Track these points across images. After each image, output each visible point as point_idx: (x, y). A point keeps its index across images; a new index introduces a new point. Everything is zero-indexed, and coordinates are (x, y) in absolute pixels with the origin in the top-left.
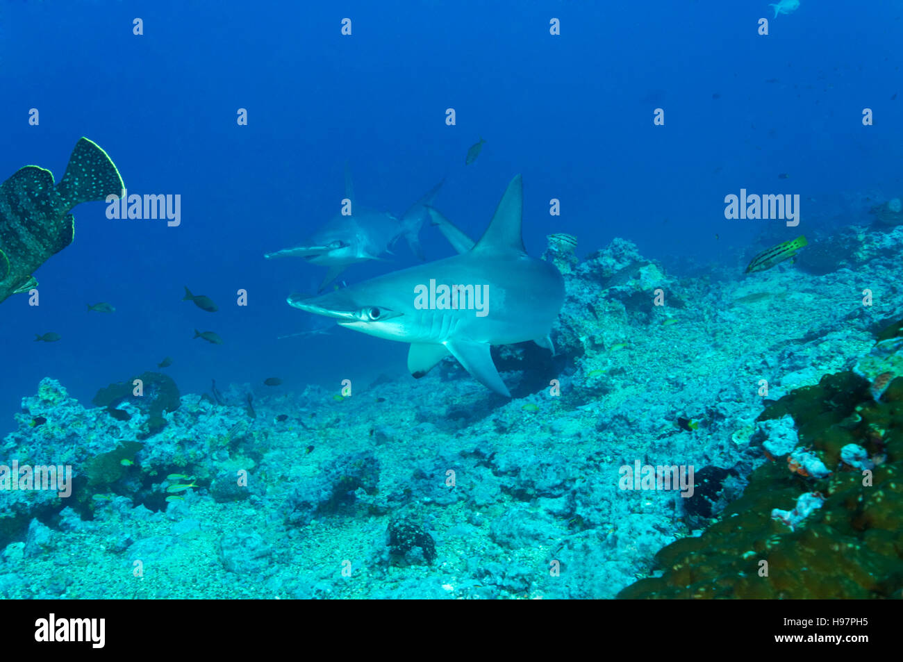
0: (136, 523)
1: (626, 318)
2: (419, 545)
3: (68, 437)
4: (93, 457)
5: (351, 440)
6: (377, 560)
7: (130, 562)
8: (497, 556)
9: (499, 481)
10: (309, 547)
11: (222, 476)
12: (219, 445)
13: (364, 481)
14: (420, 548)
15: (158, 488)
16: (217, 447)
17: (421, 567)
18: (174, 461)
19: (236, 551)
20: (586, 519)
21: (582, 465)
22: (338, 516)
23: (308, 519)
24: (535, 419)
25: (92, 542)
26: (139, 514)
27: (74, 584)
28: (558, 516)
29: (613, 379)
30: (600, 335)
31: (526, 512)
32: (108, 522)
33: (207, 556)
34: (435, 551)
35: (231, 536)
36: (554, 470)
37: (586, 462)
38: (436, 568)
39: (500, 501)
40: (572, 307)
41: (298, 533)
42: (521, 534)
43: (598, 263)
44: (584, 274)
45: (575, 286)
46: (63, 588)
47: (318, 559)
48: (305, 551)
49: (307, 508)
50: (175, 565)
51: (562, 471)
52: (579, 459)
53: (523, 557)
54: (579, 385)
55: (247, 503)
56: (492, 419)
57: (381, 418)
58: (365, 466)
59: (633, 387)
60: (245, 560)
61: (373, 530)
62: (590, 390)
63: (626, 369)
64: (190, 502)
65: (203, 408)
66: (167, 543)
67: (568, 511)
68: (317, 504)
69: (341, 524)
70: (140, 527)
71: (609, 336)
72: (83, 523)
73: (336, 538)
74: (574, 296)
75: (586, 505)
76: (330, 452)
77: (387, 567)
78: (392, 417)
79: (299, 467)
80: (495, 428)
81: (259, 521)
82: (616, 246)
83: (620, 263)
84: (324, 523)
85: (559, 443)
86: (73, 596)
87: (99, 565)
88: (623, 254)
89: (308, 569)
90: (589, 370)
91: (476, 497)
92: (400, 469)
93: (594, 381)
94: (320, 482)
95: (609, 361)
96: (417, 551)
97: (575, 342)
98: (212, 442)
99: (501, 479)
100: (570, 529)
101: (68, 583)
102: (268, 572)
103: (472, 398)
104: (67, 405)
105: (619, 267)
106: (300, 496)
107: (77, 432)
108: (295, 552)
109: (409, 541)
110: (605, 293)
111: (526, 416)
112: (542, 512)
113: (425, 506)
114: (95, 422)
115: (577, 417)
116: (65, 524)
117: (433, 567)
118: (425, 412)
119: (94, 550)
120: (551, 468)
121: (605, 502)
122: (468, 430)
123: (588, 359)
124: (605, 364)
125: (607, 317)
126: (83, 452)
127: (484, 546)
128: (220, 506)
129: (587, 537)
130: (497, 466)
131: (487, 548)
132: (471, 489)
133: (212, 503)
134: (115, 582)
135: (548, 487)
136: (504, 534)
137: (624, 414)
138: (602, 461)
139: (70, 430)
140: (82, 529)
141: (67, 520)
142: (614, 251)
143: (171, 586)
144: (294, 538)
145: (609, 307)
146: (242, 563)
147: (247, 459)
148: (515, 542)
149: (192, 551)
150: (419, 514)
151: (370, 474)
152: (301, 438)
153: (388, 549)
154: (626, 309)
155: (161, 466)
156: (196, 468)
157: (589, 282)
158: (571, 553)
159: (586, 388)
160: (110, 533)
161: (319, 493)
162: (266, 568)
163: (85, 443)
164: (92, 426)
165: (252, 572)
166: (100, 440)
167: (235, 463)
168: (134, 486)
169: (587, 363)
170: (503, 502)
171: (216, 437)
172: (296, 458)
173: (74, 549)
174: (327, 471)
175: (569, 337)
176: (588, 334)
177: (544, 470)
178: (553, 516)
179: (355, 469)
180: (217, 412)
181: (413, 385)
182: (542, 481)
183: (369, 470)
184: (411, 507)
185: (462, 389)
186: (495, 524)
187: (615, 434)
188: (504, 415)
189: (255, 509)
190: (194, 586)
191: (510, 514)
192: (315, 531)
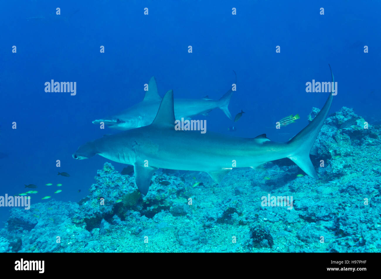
0: (142, 223)
1: (350, 143)
2: (266, 238)
3: (115, 186)
4: (125, 195)
5: (224, 192)
6: (247, 244)
7: (141, 239)
8: (302, 246)
9: (298, 213)
10: (214, 237)
11: (175, 205)
12: (173, 192)
13: (237, 210)
14: (267, 240)
15: (149, 209)
16: (172, 193)
17: (267, 249)
18: (156, 198)
19: (184, 237)
20: (345, 232)
21: (337, 207)
22: (225, 224)
23: (213, 225)
24: (308, 186)
25: (126, 230)
26: (143, 219)
27: (120, 246)
28: (329, 229)
29: (345, 169)
30: (339, 149)
31: (315, 227)
32: (131, 222)
33: (172, 238)
34: (273, 242)
35: (182, 230)
36: (325, 209)
37: (338, 206)
38: (274, 249)
39: (299, 222)
40: (324, 137)
41: (209, 231)
42: (313, 237)
43: (336, 118)
44: (329, 123)
45: (325, 128)
46: (115, 248)
47: (219, 242)
48: (212, 238)
49: (212, 220)
50: (159, 241)
51: (328, 209)
52: (334, 205)
53: (315, 247)
54: (330, 172)
55: (186, 217)
56: (288, 186)
57: (236, 184)
58: (238, 203)
59: (355, 173)
60: (188, 240)
61: (242, 231)
62: (334, 174)
63: (352, 165)
64: (163, 215)
65: (164, 177)
66: (156, 232)
67: (334, 227)
68: (217, 219)
69: (227, 228)
70: (143, 225)
71: (343, 150)
72: (122, 222)
73: (226, 234)
74: (325, 132)
75: (345, 225)
76: (216, 197)
77: (252, 248)
78: (240, 184)
79: (204, 203)
80: (290, 190)
81: (191, 225)
82: (344, 110)
83: (346, 118)
84: (220, 227)
85: (322, 197)
86: (120, 251)
87: (129, 239)
88: (348, 114)
89: (215, 246)
90: (334, 165)
91: (288, 219)
92: (247, 206)
93: (337, 170)
94: (217, 210)
95: (344, 161)
96: (265, 241)
97: (327, 152)
98: (170, 191)
99: (299, 212)
100: (336, 236)
101: (118, 246)
102: (198, 247)
103: (275, 176)
104: (114, 173)
105: (346, 119)
106: (209, 215)
107: (119, 184)
108: (208, 239)
109: (262, 237)
110: (340, 131)
111: (304, 185)
112: (322, 228)
113: (264, 222)
114: (125, 181)
115: (329, 186)
116: (115, 222)
117: (273, 249)
118: (256, 182)
119: (127, 233)
120: (323, 208)
121: (354, 224)
122: (277, 191)
123: (333, 160)
124: (341, 163)
125: (342, 142)
126: (121, 193)
127: (295, 241)
128: (175, 218)
129: (347, 239)
130: (296, 206)
131: (297, 242)
132: (285, 216)
133: (172, 216)
134: (136, 247)
135: (322, 216)
136: (304, 236)
137: (354, 185)
138: (346, 206)
139: (116, 184)
140: (121, 224)
141: (116, 220)
142: (343, 112)
143: (159, 250)
144: (207, 233)
145: (342, 137)
146: (187, 242)
147: (184, 198)
148: (310, 240)
149: (166, 236)
150: (262, 225)
151: (240, 207)
152: (203, 191)
153: (252, 239)
154: (350, 138)
155: (151, 200)
156: (164, 201)
157: (332, 126)
158: (340, 246)
159: (333, 173)
160: (133, 226)
161: (217, 214)
162: (197, 245)
163: (122, 189)
164: (124, 182)
165: (191, 246)
166: (127, 188)
167: (179, 200)
168: (140, 207)
169: (333, 162)
170: (300, 222)
171: (171, 189)
172: (202, 199)
173: (119, 232)
174: (220, 205)
175: (325, 150)
176: (333, 149)
177: (320, 209)
178: (327, 229)
179: (233, 205)
180: (171, 179)
181: (246, 171)
182: (319, 213)
183: (240, 205)
184: (258, 222)
185: (270, 173)
186: (300, 231)
187: (350, 194)
188: (294, 184)
189: (189, 219)
190: (168, 250)
191: (307, 227)
192: (216, 230)
